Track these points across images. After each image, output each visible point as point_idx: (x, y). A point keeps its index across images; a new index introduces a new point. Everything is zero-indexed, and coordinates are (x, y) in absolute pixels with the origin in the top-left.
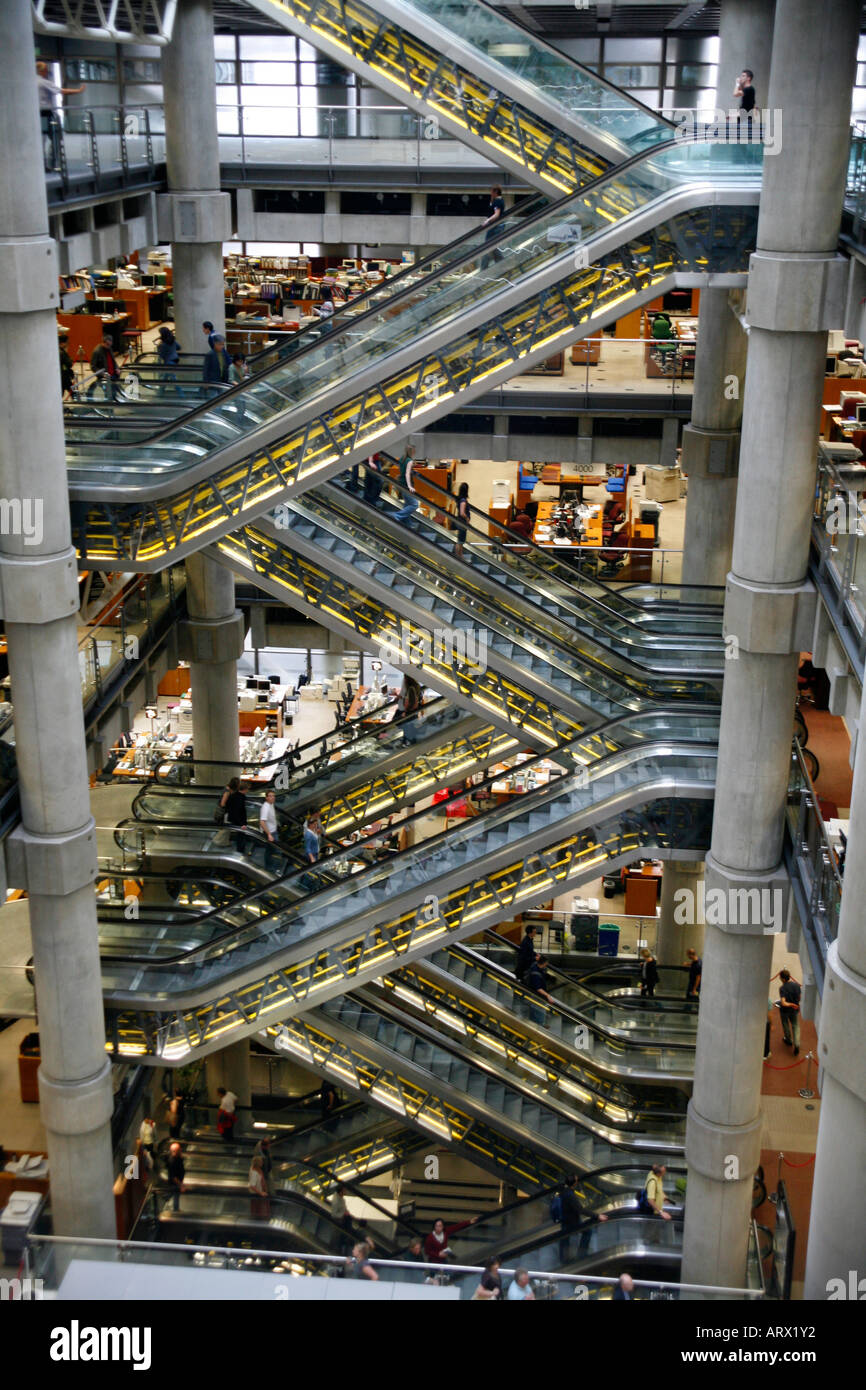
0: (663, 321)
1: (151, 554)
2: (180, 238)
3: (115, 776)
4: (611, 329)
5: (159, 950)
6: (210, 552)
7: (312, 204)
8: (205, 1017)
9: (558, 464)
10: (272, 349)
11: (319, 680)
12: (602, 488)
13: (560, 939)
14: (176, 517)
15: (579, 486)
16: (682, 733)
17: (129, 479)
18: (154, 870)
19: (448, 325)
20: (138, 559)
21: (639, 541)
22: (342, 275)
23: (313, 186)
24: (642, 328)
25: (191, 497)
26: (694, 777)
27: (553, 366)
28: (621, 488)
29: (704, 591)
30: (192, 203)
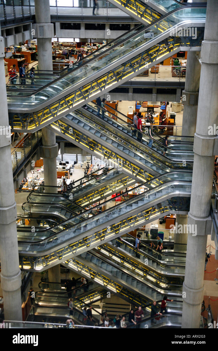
0: (177, 61)
1: (31, 128)
2: (39, 37)
3: (22, 190)
4: (162, 63)
5: (34, 239)
6: (49, 127)
7: (77, 27)
8: (47, 258)
9: (147, 102)
10: (66, 69)
11: (79, 163)
12: (159, 108)
13: (147, 236)
14: (39, 117)
15: (153, 108)
16: (181, 178)
17: (26, 106)
18: (33, 217)
19: (116, 62)
20: (28, 129)
21: (170, 123)
22: (86, 47)
23: (77, 22)
24: (171, 62)
25: (43, 111)
26: (185, 191)
27: (146, 74)
28: (165, 108)
29: (188, 138)
30: (43, 26)
